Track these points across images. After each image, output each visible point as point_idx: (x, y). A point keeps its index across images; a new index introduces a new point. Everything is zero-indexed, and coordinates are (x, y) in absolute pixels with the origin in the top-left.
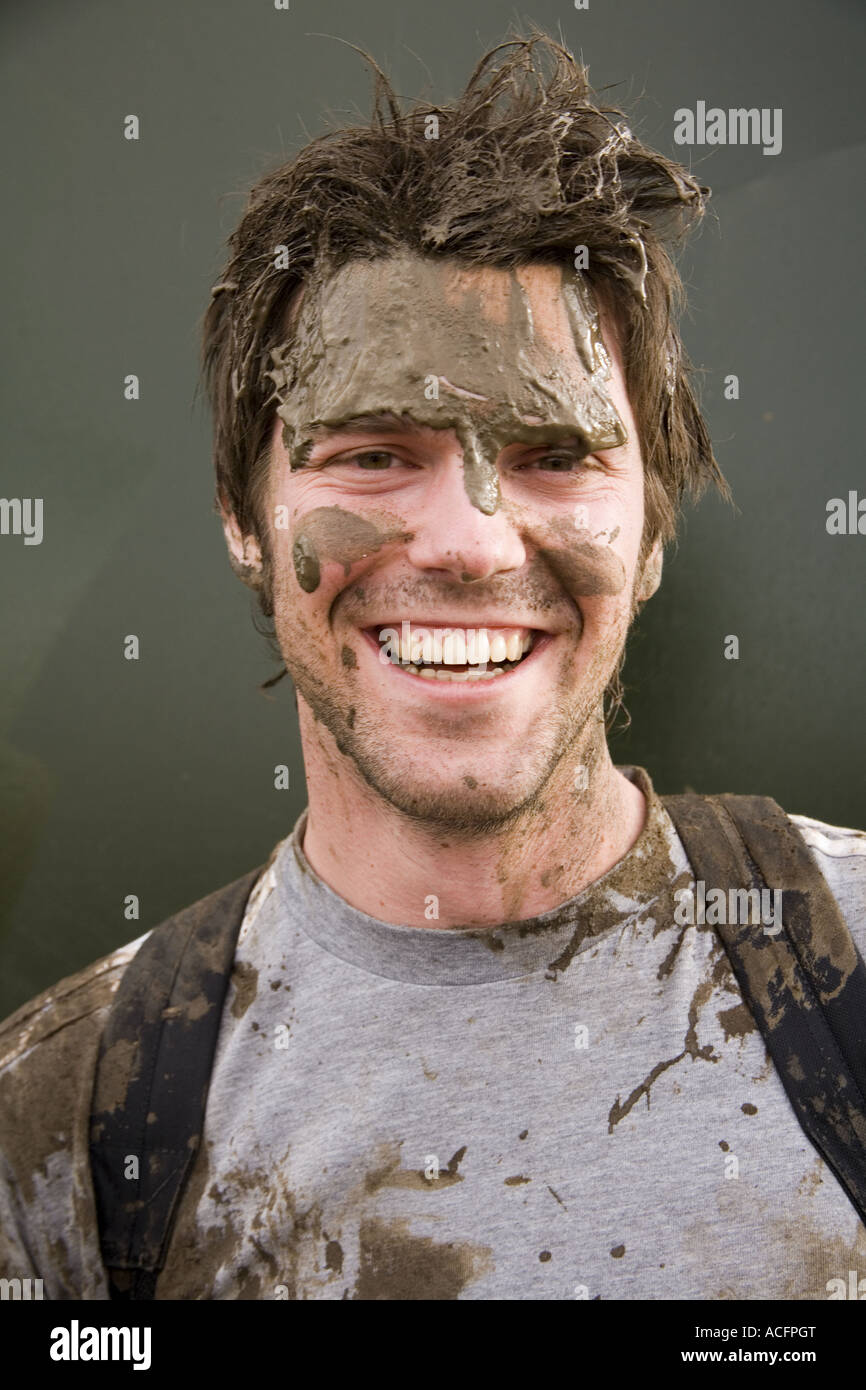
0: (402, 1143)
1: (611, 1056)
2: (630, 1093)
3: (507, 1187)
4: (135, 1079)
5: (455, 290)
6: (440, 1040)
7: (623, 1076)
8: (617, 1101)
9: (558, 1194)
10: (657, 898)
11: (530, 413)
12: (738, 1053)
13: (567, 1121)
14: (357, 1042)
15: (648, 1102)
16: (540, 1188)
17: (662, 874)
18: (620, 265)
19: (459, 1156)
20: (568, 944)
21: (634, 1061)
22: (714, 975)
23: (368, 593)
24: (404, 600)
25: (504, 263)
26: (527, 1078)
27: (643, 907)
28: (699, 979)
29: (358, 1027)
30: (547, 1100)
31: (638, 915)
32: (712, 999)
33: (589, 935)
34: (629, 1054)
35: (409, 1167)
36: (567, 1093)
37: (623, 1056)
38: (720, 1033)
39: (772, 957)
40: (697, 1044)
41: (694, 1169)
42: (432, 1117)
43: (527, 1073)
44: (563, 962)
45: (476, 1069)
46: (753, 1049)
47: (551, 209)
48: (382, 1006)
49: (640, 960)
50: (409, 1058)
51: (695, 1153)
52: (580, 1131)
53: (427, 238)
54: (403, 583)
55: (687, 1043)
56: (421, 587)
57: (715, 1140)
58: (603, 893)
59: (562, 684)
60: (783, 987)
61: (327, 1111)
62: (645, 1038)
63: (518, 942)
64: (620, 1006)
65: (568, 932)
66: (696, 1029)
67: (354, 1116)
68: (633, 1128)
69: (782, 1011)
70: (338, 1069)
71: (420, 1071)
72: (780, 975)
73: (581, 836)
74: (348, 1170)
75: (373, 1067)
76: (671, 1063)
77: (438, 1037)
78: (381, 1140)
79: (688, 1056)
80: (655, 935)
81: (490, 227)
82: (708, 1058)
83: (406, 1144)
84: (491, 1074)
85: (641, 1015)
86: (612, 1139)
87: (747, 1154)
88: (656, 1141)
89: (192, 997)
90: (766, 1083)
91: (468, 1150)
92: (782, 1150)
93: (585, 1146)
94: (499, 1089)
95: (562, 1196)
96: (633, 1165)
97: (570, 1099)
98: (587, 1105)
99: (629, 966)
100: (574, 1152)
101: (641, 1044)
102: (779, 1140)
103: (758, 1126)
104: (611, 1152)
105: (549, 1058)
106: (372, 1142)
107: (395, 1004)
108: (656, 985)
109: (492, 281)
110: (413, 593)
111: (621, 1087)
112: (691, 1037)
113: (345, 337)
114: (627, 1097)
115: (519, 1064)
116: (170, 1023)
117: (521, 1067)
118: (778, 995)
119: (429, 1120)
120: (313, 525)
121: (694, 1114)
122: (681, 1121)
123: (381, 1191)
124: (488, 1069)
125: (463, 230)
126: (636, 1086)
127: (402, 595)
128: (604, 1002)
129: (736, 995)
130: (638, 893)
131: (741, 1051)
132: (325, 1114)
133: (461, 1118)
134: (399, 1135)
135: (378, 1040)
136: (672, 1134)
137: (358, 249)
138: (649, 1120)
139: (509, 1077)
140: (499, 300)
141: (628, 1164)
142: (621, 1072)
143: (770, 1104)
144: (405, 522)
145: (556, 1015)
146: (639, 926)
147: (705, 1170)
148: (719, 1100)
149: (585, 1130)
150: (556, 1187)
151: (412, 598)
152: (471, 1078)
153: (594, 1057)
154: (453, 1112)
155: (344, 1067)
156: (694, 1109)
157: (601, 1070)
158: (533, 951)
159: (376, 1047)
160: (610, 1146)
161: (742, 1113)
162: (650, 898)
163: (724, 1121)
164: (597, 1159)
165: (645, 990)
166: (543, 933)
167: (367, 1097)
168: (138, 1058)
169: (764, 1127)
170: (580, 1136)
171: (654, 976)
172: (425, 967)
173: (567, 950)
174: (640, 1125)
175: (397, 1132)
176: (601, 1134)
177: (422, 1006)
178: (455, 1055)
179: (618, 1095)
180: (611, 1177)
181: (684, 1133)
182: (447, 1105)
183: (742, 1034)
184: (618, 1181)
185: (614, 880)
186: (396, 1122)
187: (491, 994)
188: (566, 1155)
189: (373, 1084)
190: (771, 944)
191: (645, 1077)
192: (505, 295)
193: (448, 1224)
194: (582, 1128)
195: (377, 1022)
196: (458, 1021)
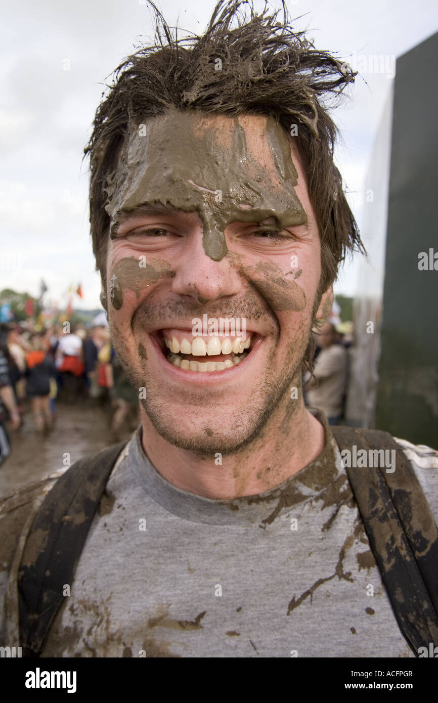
0: (170, 605)
1: (292, 572)
2: (302, 594)
3: (227, 636)
4: (43, 551)
5: (200, 129)
6: (198, 552)
7: (298, 584)
8: (294, 598)
9: (255, 645)
10: (325, 489)
11: (244, 203)
12: (366, 578)
13: (264, 605)
14: (153, 545)
15: (311, 600)
16: (245, 640)
17: (330, 475)
18: (302, 115)
19: (202, 615)
20: (274, 510)
21: (305, 576)
22: (354, 533)
23: (150, 309)
24: (169, 314)
25: (230, 113)
26: (243, 578)
27: (317, 493)
28: (347, 534)
29: (154, 537)
30: (254, 592)
31: (314, 497)
32: (354, 546)
33: (285, 506)
34: (303, 572)
35: (173, 618)
36: (266, 590)
37: (299, 573)
38: (357, 566)
39: (389, 528)
40: (342, 571)
41: (334, 642)
42: (189, 594)
43: (244, 576)
44: (270, 520)
45: (216, 570)
46: (375, 577)
47: (258, 78)
48: (169, 529)
49: (313, 521)
50: (181, 559)
51: (336, 632)
52: (271, 611)
53: (185, 99)
54: (169, 303)
55: (337, 569)
56: (178, 306)
57: (348, 626)
58: (295, 484)
59: (269, 369)
60: (394, 547)
61: (134, 579)
62: (313, 564)
63: (246, 507)
64: (299, 544)
65: (274, 504)
66: (343, 562)
67: (150, 586)
68: (301, 614)
69: (393, 560)
70: (142, 558)
71: (186, 567)
72: (393, 539)
73: (281, 451)
74: (139, 615)
75: (161, 561)
76: (326, 580)
77: (198, 550)
78: (159, 601)
79: (337, 577)
80: (322, 509)
81: (222, 92)
82: (348, 579)
83: (172, 606)
84: (224, 574)
85: (311, 551)
86: (289, 619)
87: (367, 637)
88: (313, 623)
89: (78, 512)
90: (381, 597)
91: (207, 613)
92: (388, 638)
93: (273, 620)
94: (228, 583)
95: (257, 647)
96: (299, 635)
97: (267, 593)
98: (277, 598)
99: (306, 523)
100: (266, 623)
101: (310, 567)
102: (387, 631)
103: (375, 621)
104: (287, 626)
105: (257, 570)
106: (155, 602)
107: (175, 529)
108: (320, 535)
109: (222, 123)
110: (174, 310)
111: (296, 589)
112: (340, 567)
113: (138, 160)
114: (299, 596)
115: (240, 571)
116: (65, 524)
117: (241, 573)
118: (391, 551)
119: (186, 595)
120: (120, 269)
121: (337, 610)
122: (330, 613)
123: (156, 628)
124: (223, 572)
125: (206, 94)
126: (304, 591)
127: (168, 311)
128: (290, 542)
129: (367, 545)
130: (315, 486)
131: (368, 577)
132: (133, 581)
133: (204, 596)
134: (169, 601)
135: (165, 546)
136: (323, 620)
137: (149, 111)
138: (311, 610)
139: (234, 577)
140: (226, 134)
141: (296, 634)
142: (297, 582)
143: (382, 609)
144: (171, 265)
145: (262, 546)
146: (314, 503)
147: (340, 644)
148: (353, 603)
149: (274, 611)
150: (254, 640)
151: (174, 312)
152: (213, 575)
153: (282, 572)
154: (200, 592)
155: (145, 558)
156: (338, 607)
157: (286, 579)
158: (254, 512)
159: (164, 550)
160: (287, 622)
161: (365, 613)
162: (322, 488)
163: (355, 616)
164: (280, 628)
165: (314, 537)
166: (261, 503)
167: (157, 577)
168: (46, 540)
169: (379, 623)
170: (271, 615)
171: (320, 530)
172: (195, 513)
173: (273, 514)
174: (306, 613)
175: (168, 599)
176: (283, 615)
177: (190, 532)
178: (206, 561)
179: (295, 594)
180: (286, 640)
181: (331, 620)
182: (198, 588)
183: (369, 567)
184: (290, 643)
185: (302, 477)
186: (169, 593)
187: (228, 531)
188: (262, 624)
189: (161, 570)
190: (388, 520)
191: (311, 586)
192: (231, 131)
193: (192, 650)
194: (272, 610)
195: (165, 537)
196: (209, 543)
